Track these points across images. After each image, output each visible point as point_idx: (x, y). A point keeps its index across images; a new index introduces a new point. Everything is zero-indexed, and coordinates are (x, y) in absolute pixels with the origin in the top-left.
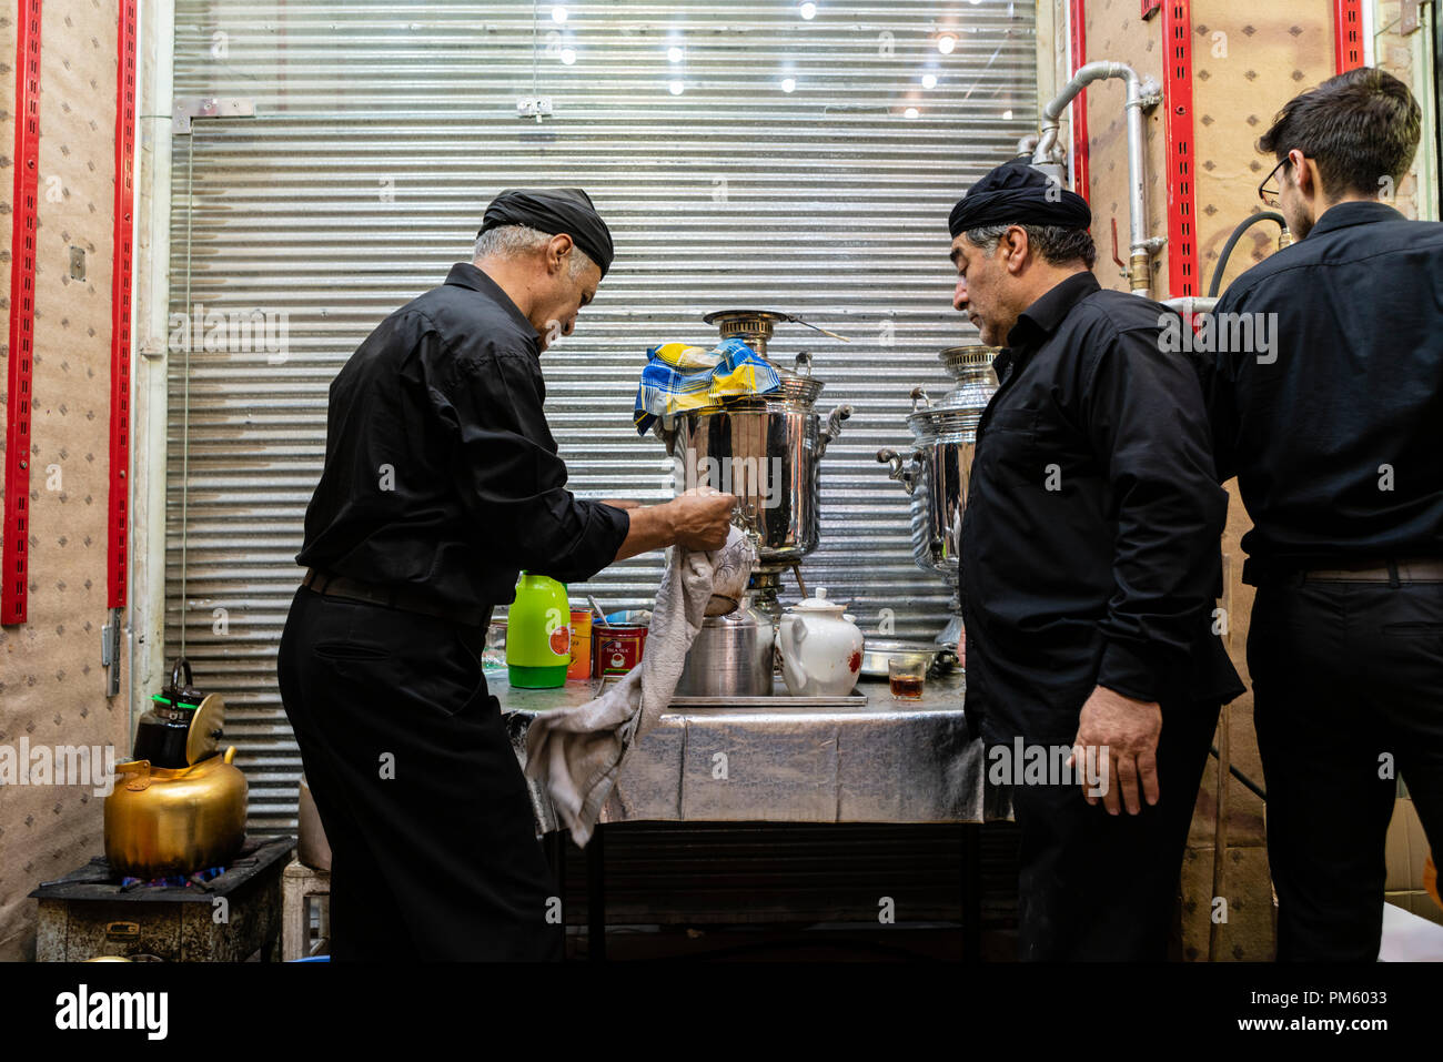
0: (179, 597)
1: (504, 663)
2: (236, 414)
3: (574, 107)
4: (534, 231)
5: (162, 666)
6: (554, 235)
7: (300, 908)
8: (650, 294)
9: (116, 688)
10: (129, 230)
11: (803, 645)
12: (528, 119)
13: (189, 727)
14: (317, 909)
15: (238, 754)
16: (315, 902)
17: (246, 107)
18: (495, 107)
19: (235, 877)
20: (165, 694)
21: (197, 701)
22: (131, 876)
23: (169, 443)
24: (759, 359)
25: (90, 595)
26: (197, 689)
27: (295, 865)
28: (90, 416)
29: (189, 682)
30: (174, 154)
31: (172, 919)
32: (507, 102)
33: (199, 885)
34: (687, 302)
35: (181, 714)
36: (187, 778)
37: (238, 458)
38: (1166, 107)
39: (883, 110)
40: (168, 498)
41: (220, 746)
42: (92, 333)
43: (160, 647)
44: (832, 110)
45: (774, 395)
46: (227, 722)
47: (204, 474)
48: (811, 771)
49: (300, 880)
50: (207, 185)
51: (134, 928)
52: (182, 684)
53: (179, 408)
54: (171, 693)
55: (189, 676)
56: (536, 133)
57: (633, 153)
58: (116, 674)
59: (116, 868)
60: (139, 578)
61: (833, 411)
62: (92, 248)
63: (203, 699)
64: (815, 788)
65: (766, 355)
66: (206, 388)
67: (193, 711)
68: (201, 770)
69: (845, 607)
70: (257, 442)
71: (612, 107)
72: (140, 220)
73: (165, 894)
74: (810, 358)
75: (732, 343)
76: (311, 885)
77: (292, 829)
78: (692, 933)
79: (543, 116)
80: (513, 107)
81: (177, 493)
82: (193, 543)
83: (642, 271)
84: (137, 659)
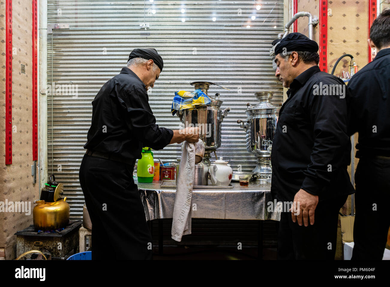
0: (51, 158)
1: (137, 176)
2: (65, 109)
3: (155, 25)
4: (143, 59)
5: (47, 176)
6: (148, 60)
7: (84, 239)
8: (176, 77)
9: (35, 181)
10: (36, 60)
11: (216, 172)
12: (143, 29)
13: (54, 192)
14: (88, 239)
15: (67, 199)
16: (88, 237)
17: (67, 26)
18: (134, 26)
19: (67, 230)
20: (48, 183)
21: (56, 185)
22: (40, 230)
23: (48, 117)
24: (205, 95)
25: (28, 157)
26: (56, 182)
27: (82, 228)
28: (27, 110)
29: (54, 180)
30: (48, 39)
31: (51, 241)
32: (137, 24)
33: (58, 232)
34: (186, 79)
35: (52, 188)
36: (54, 205)
37: (66, 121)
38: (320, 24)
39: (240, 26)
40: (48, 132)
41: (62, 197)
42: (27, 88)
43: (46, 171)
44: (226, 26)
45: (209, 105)
46: (64, 191)
47: (57, 125)
48: (218, 205)
49: (84, 232)
50: (57, 47)
51: (41, 243)
52: (52, 181)
53: (50, 108)
54: (49, 183)
55: (54, 179)
56: (145, 33)
57: (171, 38)
58: (35, 178)
59: (36, 227)
60: (41, 153)
61: (225, 109)
62: (27, 65)
63: (58, 185)
64: (219, 210)
65: (207, 94)
66: (57, 103)
67: (56, 187)
68: (57, 203)
69: (228, 162)
70: (71, 117)
71: (166, 26)
72: (39, 57)
73: (49, 235)
74: (219, 94)
75: (198, 91)
76: (86, 233)
77: (82, 218)
78: (186, 247)
79: (147, 28)
80: (139, 26)
81: (50, 131)
82: (55, 144)
83: (174, 71)
84: (41, 174)
